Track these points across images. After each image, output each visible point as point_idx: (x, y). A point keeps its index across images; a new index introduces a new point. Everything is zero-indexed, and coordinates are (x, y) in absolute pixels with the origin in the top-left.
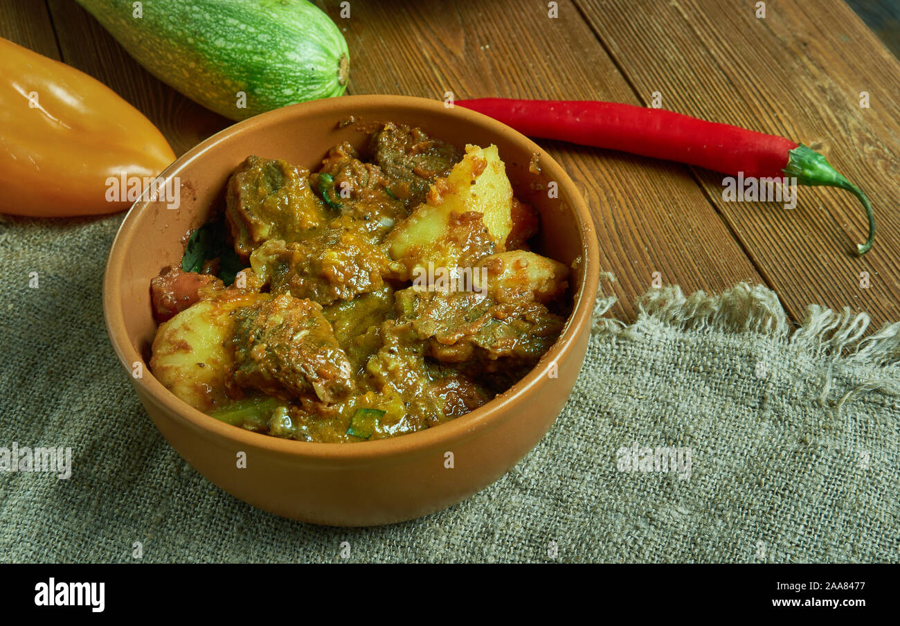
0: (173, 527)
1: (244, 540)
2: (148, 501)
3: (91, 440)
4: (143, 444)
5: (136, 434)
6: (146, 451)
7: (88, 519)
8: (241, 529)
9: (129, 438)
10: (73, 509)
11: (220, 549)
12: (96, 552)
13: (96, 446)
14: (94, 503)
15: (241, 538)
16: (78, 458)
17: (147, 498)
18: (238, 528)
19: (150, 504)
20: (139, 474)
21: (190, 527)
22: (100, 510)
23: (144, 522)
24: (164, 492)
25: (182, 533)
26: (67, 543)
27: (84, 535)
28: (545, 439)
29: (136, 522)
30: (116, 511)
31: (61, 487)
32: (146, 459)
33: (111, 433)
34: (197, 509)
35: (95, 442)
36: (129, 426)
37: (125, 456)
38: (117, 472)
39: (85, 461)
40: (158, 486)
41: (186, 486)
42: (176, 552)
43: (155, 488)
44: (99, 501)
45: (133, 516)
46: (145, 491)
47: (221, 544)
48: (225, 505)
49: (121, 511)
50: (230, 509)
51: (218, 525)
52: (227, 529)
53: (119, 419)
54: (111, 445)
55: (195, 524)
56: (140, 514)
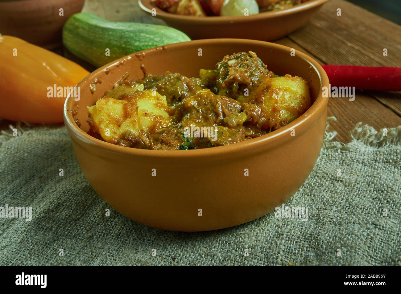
0: (96, 240)
1: (136, 244)
2: (84, 228)
3: (57, 202)
4: (85, 204)
5: (82, 199)
6: (87, 207)
7: (50, 236)
8: (134, 240)
9: (78, 201)
10: (42, 231)
11: (121, 248)
12: (51, 251)
13: (60, 205)
14: (54, 229)
15: (134, 243)
16: (49, 209)
17: (84, 227)
18: (133, 239)
19: (85, 230)
20: (81, 217)
21: (106, 239)
22: (57, 232)
23: (80, 238)
24: (94, 225)
25: (101, 242)
26: (36, 246)
27: (46, 243)
28: (307, 193)
29: (76, 238)
30: (66, 232)
31: (37, 221)
32: (86, 211)
33: (68, 199)
34: (111, 232)
35: (59, 203)
36: (78, 196)
37: (75, 209)
38: (70, 215)
39: (53, 211)
40: (91, 222)
41: (107, 222)
42: (96, 251)
43: (89, 223)
44: (57, 228)
45: (75, 235)
46: (83, 224)
47: (123, 246)
48: (127, 229)
49: (68, 233)
50: (129, 231)
51: (122, 238)
52: (126, 240)
53: (74, 193)
54: (68, 204)
55: (109, 238)
56: (79, 234)
